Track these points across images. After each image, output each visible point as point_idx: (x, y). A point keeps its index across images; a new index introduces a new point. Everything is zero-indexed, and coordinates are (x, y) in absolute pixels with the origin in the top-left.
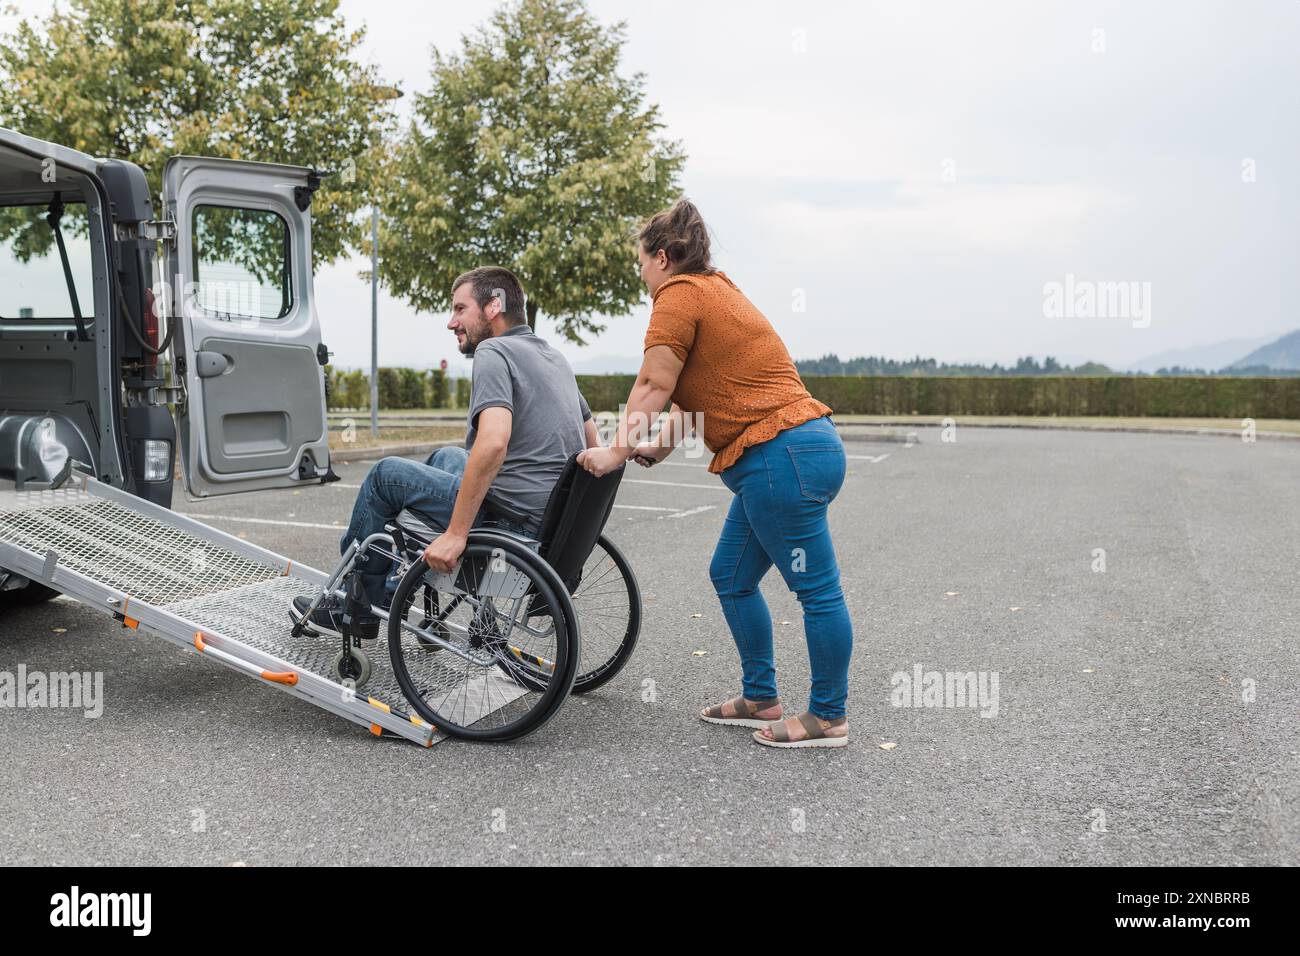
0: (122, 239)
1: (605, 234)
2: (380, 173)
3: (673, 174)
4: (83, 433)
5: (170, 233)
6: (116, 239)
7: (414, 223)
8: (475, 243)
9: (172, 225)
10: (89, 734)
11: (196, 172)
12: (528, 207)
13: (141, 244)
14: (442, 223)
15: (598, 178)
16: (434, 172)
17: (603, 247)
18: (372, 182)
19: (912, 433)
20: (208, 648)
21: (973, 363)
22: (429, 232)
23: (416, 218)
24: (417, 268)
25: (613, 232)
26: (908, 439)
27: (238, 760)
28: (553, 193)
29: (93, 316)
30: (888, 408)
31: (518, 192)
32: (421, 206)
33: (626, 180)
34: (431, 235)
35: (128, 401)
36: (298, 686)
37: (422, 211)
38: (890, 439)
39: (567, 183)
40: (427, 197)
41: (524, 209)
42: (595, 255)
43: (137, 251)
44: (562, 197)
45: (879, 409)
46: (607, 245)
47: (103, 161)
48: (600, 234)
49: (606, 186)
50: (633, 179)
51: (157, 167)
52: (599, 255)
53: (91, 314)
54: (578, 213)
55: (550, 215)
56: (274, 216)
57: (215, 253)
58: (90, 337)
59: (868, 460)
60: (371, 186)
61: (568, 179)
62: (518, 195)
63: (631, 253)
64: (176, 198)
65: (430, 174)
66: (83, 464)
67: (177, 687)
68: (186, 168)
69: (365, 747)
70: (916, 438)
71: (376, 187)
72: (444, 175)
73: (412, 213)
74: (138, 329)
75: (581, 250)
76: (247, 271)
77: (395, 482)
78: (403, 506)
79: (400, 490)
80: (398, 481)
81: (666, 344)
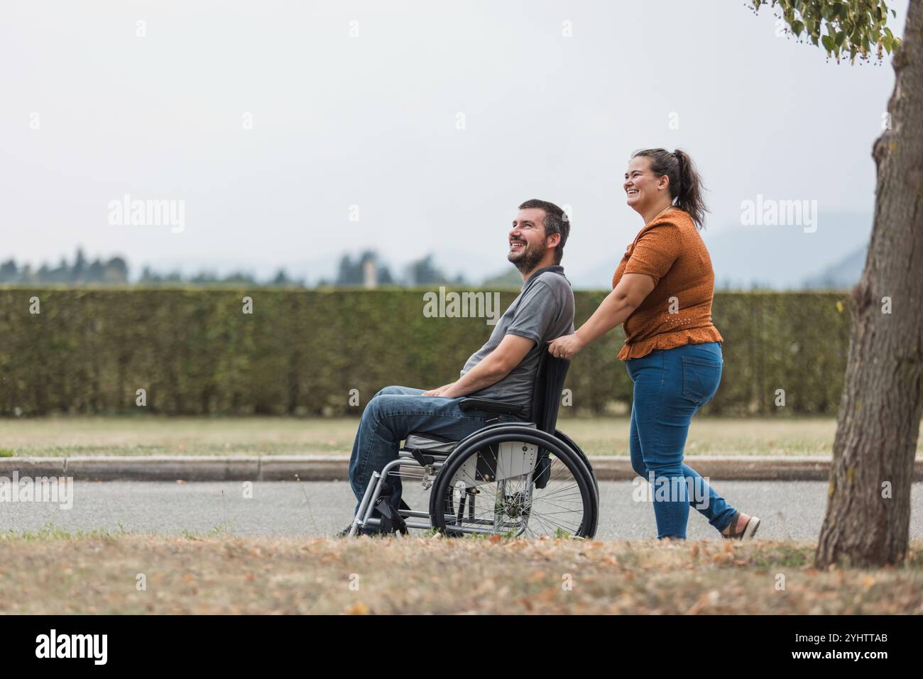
77: (399, 413)
78: (408, 432)
79: (403, 418)
80: (402, 411)
81: (651, 275)
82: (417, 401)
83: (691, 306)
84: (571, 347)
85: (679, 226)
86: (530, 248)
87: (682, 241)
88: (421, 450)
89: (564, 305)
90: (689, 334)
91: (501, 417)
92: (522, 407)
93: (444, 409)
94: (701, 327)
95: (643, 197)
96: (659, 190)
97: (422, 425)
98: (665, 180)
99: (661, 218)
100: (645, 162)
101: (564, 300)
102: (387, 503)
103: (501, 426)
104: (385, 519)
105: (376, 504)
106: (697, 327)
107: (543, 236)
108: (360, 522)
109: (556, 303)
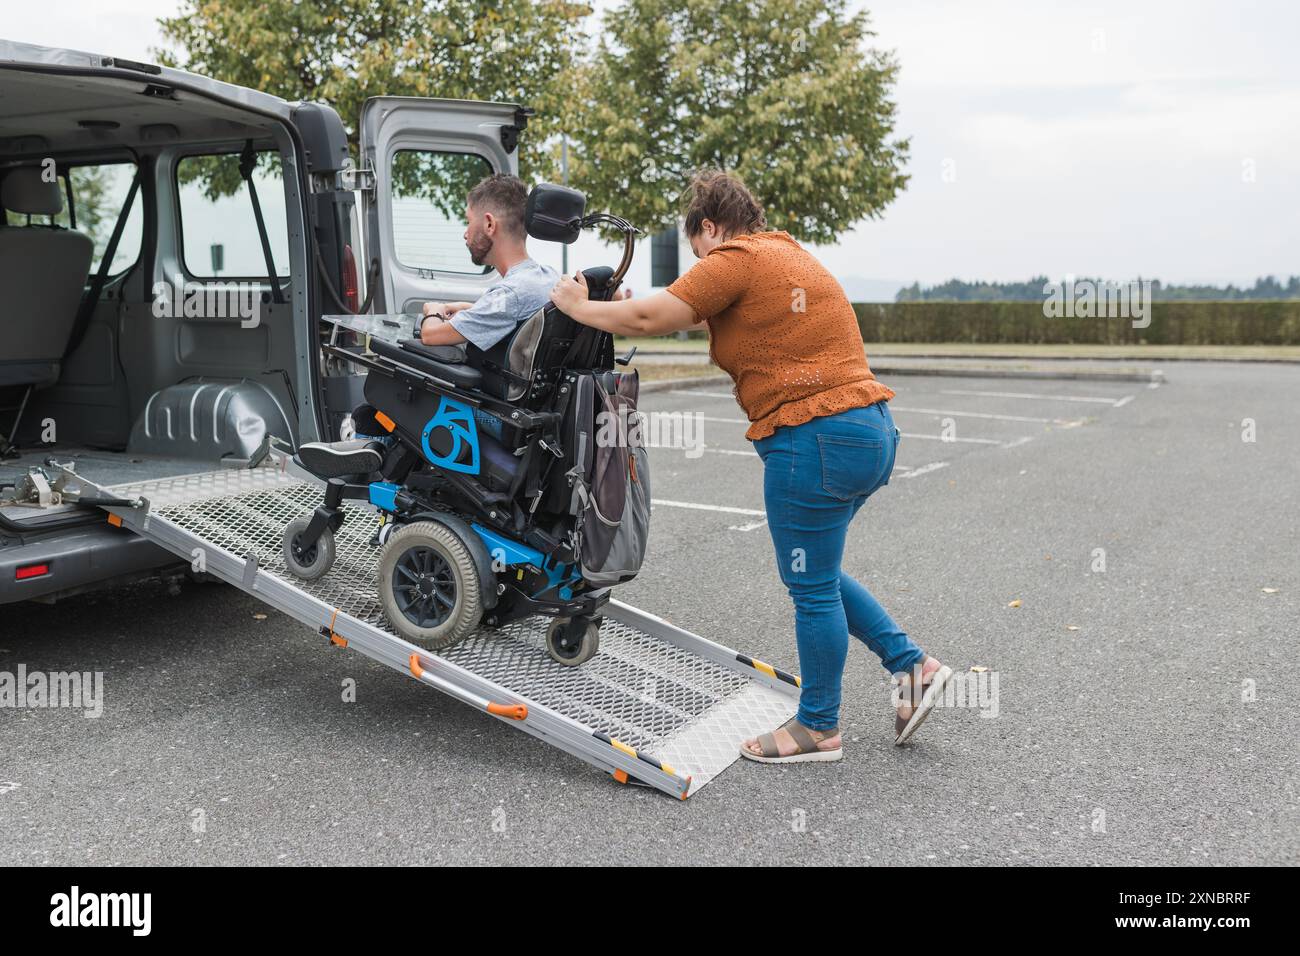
0: (318, 191)
1: (811, 156)
2: (572, 98)
3: (885, 86)
4: (280, 403)
5: (369, 183)
6: (312, 191)
7: (605, 149)
8: (668, 169)
9: (370, 174)
10: (296, 761)
11: (395, 114)
12: (726, 129)
13: (338, 197)
14: (634, 148)
15: (802, 95)
16: (625, 94)
17: (809, 170)
18: (564, 108)
19: (1157, 370)
20: (426, 675)
21: (1204, 284)
22: (620, 159)
23: (606, 144)
24: (607, 197)
25: (819, 154)
26: (1154, 379)
27: (463, 808)
28: (753, 113)
29: (289, 275)
30: (1112, 336)
31: (715, 112)
32: (611, 130)
33: (833, 95)
34: (622, 162)
35: (326, 368)
36: (528, 720)
37: (613, 136)
38: (1131, 379)
39: (769, 101)
40: (618, 122)
41: (722, 130)
42: (800, 179)
43: (335, 204)
44: (762, 117)
45: (1101, 338)
46: (813, 167)
47: (297, 104)
48: (805, 155)
49: (811, 104)
50: (841, 94)
51: (343, 100)
52: (805, 180)
53: (287, 274)
54: (779, 134)
55: (749, 137)
56: (480, 160)
57: (403, 187)
58: (286, 299)
59: (1111, 404)
60: (563, 112)
61: (769, 98)
62: (713, 116)
63: (839, 177)
64: (375, 144)
65: (621, 96)
66: (281, 441)
67: (386, 697)
68: (384, 110)
69: (604, 795)
70: (1161, 376)
71: (567, 114)
72: (636, 97)
73: (602, 138)
74: (336, 291)
75: (784, 174)
76: (433, 207)
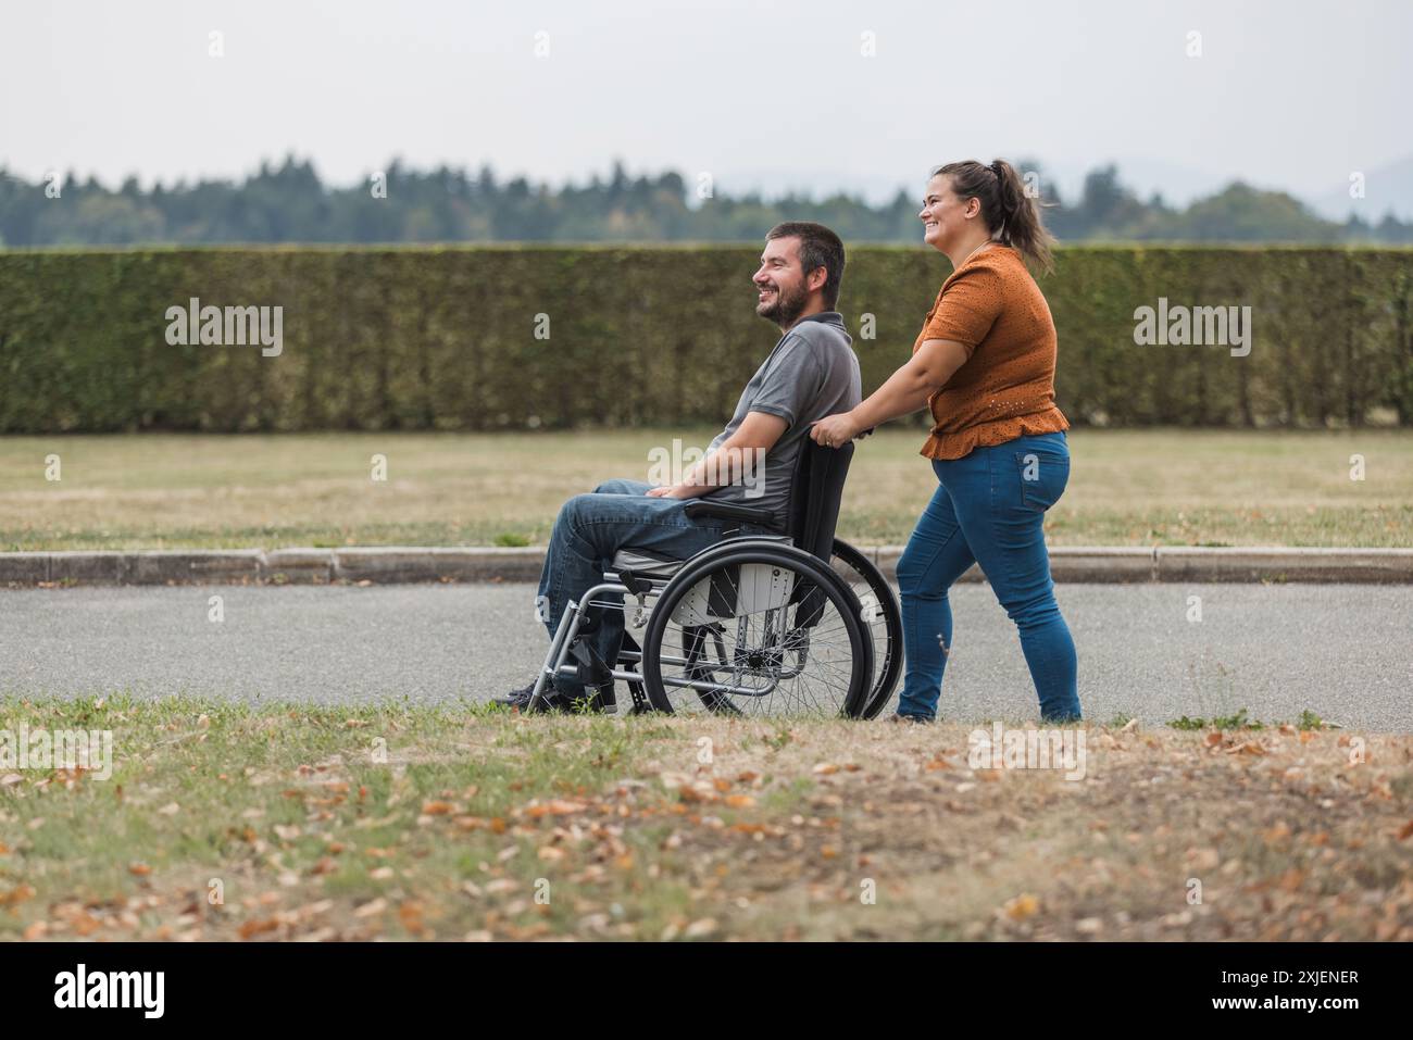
77: (602, 519)
78: (616, 546)
79: (609, 527)
80: (607, 517)
81: (961, 342)
82: (629, 503)
83: (1021, 384)
84: (840, 432)
85: (999, 270)
86: (783, 295)
87: (1005, 291)
88: (632, 572)
89: (830, 367)
90: (1022, 421)
91: (743, 528)
92: (773, 514)
93: (665, 514)
94: (1038, 413)
95: (944, 232)
96: (966, 219)
97: (635, 538)
98: (975, 205)
99: (974, 260)
100: (946, 182)
101: (831, 361)
102: (586, 644)
103: (744, 541)
104: (582, 668)
105: (571, 646)
106: (1034, 413)
107: (801, 276)
108: (549, 671)
109: (817, 364)
